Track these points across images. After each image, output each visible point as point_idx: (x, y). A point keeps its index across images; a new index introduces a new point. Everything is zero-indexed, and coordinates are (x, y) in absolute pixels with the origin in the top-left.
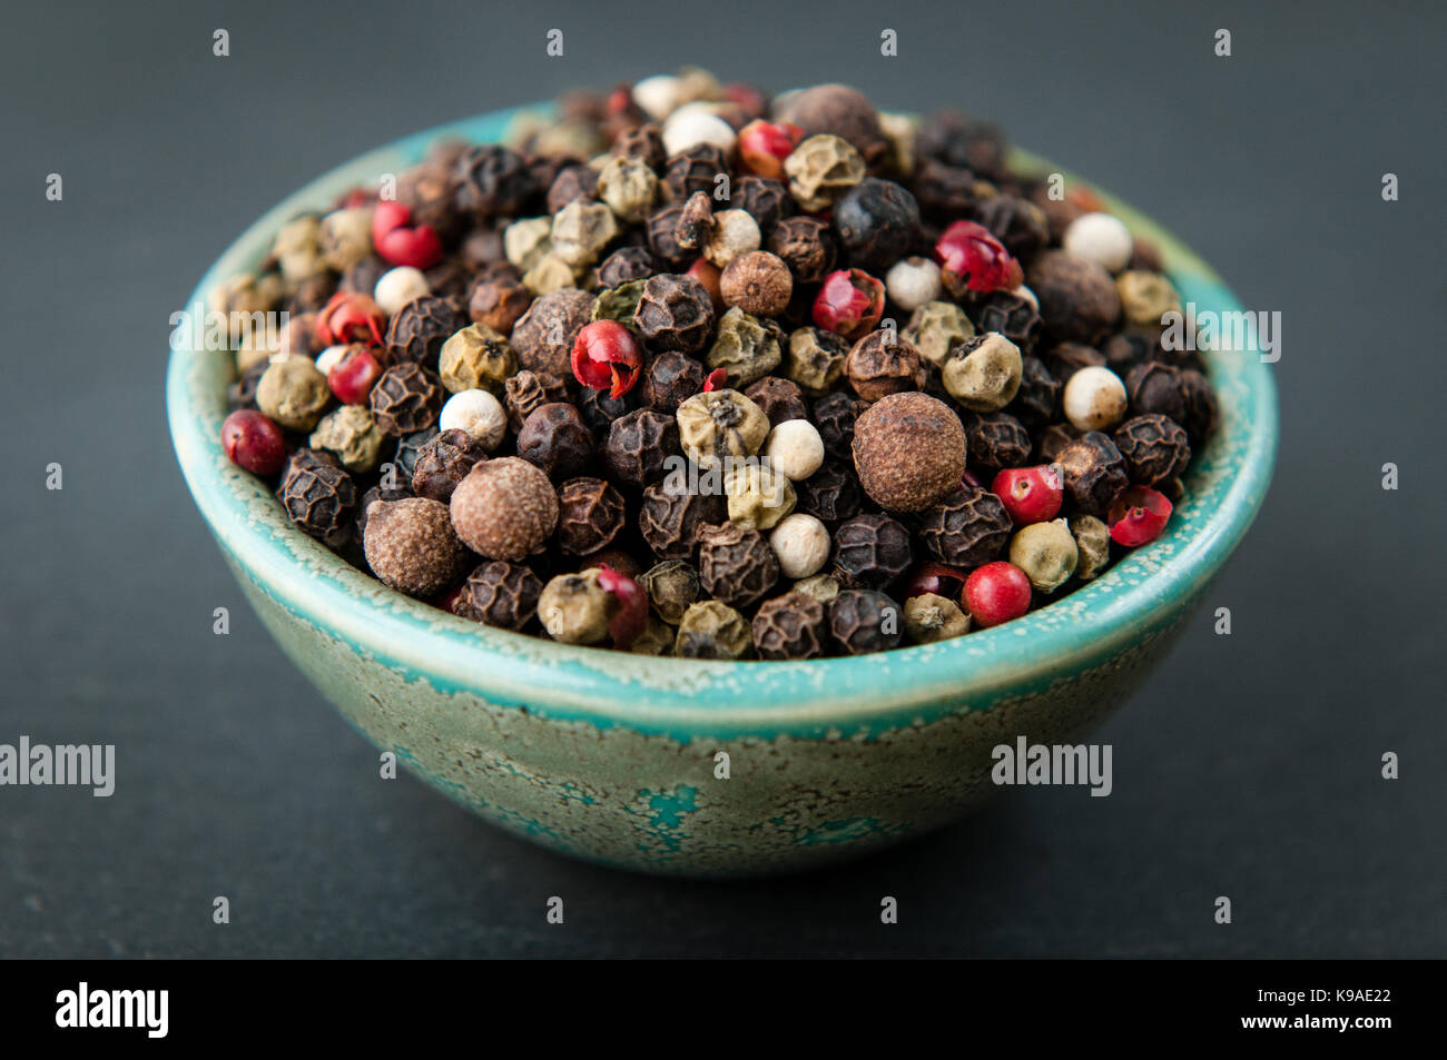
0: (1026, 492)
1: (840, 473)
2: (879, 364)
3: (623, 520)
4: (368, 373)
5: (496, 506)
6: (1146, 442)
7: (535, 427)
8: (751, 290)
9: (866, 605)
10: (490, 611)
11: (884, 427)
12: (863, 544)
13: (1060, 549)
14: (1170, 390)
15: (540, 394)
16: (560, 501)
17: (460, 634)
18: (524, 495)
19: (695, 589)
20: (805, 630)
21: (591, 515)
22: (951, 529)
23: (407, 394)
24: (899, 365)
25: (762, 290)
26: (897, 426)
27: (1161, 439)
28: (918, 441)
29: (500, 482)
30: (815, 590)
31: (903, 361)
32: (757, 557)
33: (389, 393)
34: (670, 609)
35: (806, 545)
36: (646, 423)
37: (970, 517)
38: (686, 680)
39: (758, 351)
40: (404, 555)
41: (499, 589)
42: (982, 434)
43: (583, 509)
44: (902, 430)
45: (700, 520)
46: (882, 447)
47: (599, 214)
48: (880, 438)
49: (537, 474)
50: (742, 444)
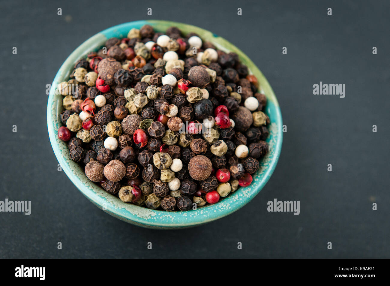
0: (223, 178)
1: (185, 170)
2: (197, 149)
3: (139, 174)
4: (90, 125)
5: (113, 175)
6: (250, 167)
7: (123, 154)
8: (174, 128)
9: (185, 203)
10: (109, 191)
11: (195, 166)
12: (187, 188)
13: (227, 191)
14: (258, 153)
15: (126, 142)
16: (126, 170)
17: (102, 197)
18: (119, 173)
19: (151, 190)
20: (172, 207)
21: (132, 174)
22: (206, 186)
23: (98, 135)
24: (201, 149)
25: (176, 128)
26: (198, 167)
27: (253, 167)
28: (202, 171)
29: (115, 169)
30: (176, 194)
31: (202, 148)
32: (164, 191)
33: (94, 133)
34: (145, 194)
35: (175, 187)
36: (147, 156)
37: (210, 185)
38: (146, 217)
39: (173, 140)
40: (93, 178)
41: (111, 188)
42: (216, 161)
43: (131, 173)
44: (199, 168)
45: (154, 179)
46: (194, 171)
47: (144, 99)
48: (194, 168)
49: (122, 167)
50: (165, 167)
